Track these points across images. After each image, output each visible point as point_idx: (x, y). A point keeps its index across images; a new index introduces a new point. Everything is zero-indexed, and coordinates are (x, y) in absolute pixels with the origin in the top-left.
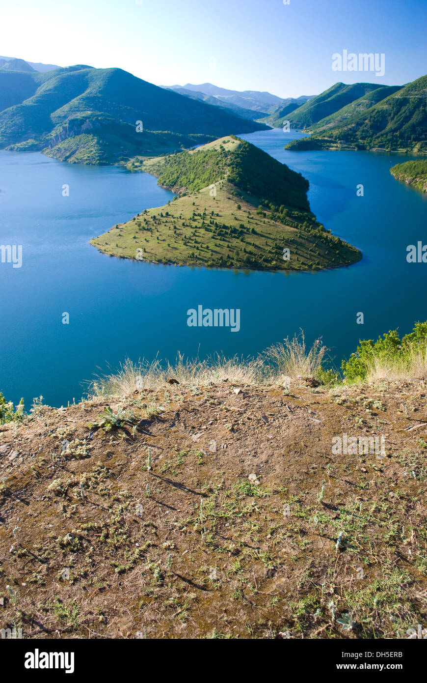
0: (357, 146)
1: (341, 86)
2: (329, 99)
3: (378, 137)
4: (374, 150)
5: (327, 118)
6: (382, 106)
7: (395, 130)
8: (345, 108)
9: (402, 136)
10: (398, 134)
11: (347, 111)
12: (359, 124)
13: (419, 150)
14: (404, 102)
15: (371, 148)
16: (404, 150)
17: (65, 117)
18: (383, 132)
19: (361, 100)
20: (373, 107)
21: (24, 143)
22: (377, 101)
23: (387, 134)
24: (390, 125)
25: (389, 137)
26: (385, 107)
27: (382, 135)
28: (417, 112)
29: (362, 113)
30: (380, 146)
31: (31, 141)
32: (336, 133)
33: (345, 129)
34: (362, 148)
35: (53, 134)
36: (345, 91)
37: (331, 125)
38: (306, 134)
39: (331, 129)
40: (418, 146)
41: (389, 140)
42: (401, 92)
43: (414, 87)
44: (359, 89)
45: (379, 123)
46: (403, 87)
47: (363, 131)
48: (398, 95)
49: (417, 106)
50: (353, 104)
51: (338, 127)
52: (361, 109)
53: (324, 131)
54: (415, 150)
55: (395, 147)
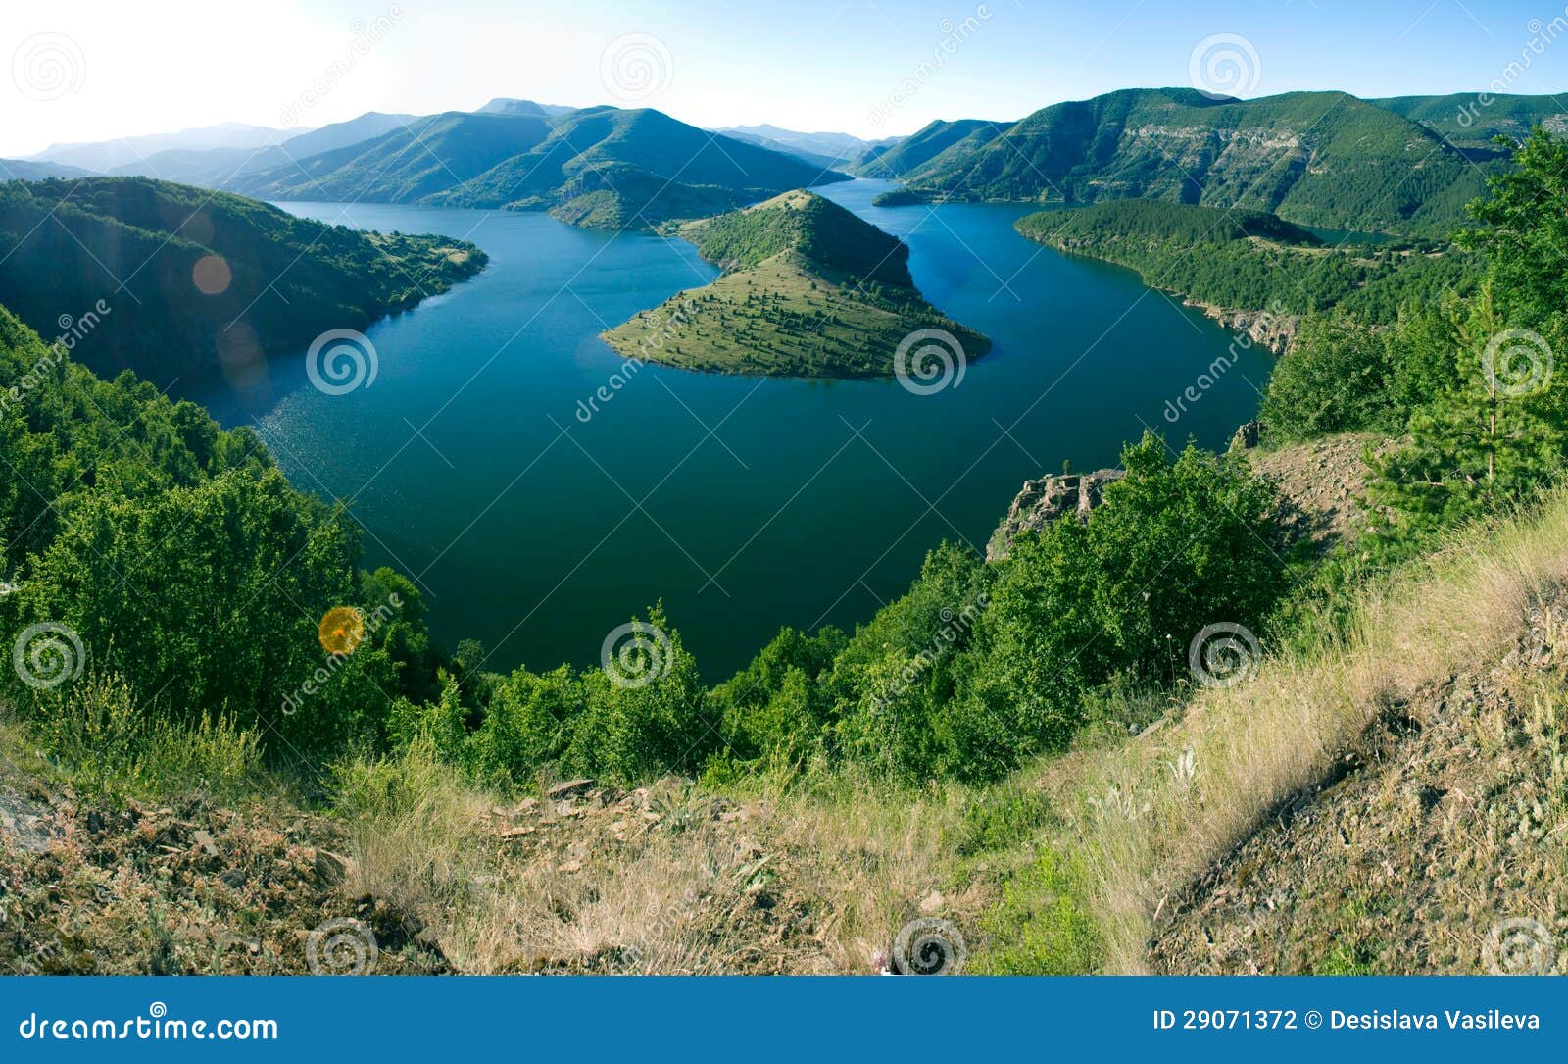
0: (967, 196)
1: (939, 124)
2: (926, 140)
3: (993, 185)
4: (990, 200)
5: (926, 163)
6: (994, 146)
7: (1014, 175)
8: (948, 151)
9: (1022, 182)
10: (1017, 179)
11: (950, 153)
12: (967, 170)
13: (1047, 198)
14: (1019, 141)
15: (986, 198)
16: (1029, 199)
17: (580, 168)
18: (999, 178)
19: (967, 140)
20: (983, 148)
21: (526, 200)
22: (988, 141)
23: (1004, 179)
24: (1007, 169)
25: (1007, 184)
26: (998, 147)
27: (998, 182)
28: (1037, 152)
29: (970, 155)
30: (997, 196)
31: (534, 199)
32: (938, 181)
33: (951, 175)
34: (974, 199)
35: (563, 190)
36: (946, 130)
37: (932, 172)
38: (900, 184)
39: (932, 176)
40: (1045, 192)
41: (1008, 188)
42: (1016, 128)
43: (1029, 122)
44: (964, 127)
45: (993, 166)
46: (1016, 123)
47: (973, 178)
48: (1011, 133)
49: (1037, 145)
50: (958, 145)
51: (941, 174)
52: (969, 151)
53: (924, 180)
54: (1042, 198)
55: (1016, 196)
